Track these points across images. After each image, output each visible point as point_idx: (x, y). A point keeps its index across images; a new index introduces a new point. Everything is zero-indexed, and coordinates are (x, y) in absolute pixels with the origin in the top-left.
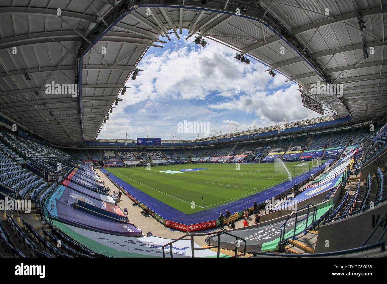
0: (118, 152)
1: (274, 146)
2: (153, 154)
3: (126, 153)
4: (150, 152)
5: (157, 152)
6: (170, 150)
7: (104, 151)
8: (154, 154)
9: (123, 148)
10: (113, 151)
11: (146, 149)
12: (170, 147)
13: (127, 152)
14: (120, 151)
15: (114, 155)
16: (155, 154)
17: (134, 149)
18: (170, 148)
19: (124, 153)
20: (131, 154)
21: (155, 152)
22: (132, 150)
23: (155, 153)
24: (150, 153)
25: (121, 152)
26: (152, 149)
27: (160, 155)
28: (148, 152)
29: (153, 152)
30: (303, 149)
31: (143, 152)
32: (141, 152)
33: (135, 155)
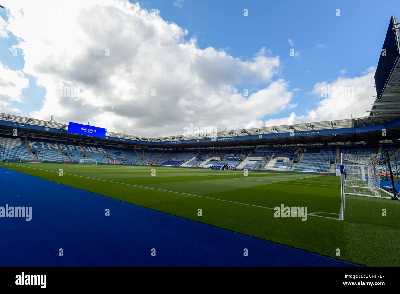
0: (30, 142)
1: (249, 154)
2: (91, 150)
3: (46, 145)
4: (88, 147)
5: (99, 149)
6: (117, 149)
8: (93, 150)
9: (40, 136)
10: (18, 140)
11: (82, 143)
12: (117, 145)
13: (48, 144)
14: (32, 140)
15: (19, 144)
16: (95, 151)
17: (61, 140)
18: (117, 146)
19: (42, 144)
20: (54, 147)
21: (95, 148)
22: (57, 141)
23: (95, 150)
24: (86, 148)
25: (34, 143)
26: (92, 144)
27: (101, 152)
28: (84, 147)
29: (91, 148)
30: (292, 161)
31: (77, 147)
32: (72, 146)
33: (62, 148)
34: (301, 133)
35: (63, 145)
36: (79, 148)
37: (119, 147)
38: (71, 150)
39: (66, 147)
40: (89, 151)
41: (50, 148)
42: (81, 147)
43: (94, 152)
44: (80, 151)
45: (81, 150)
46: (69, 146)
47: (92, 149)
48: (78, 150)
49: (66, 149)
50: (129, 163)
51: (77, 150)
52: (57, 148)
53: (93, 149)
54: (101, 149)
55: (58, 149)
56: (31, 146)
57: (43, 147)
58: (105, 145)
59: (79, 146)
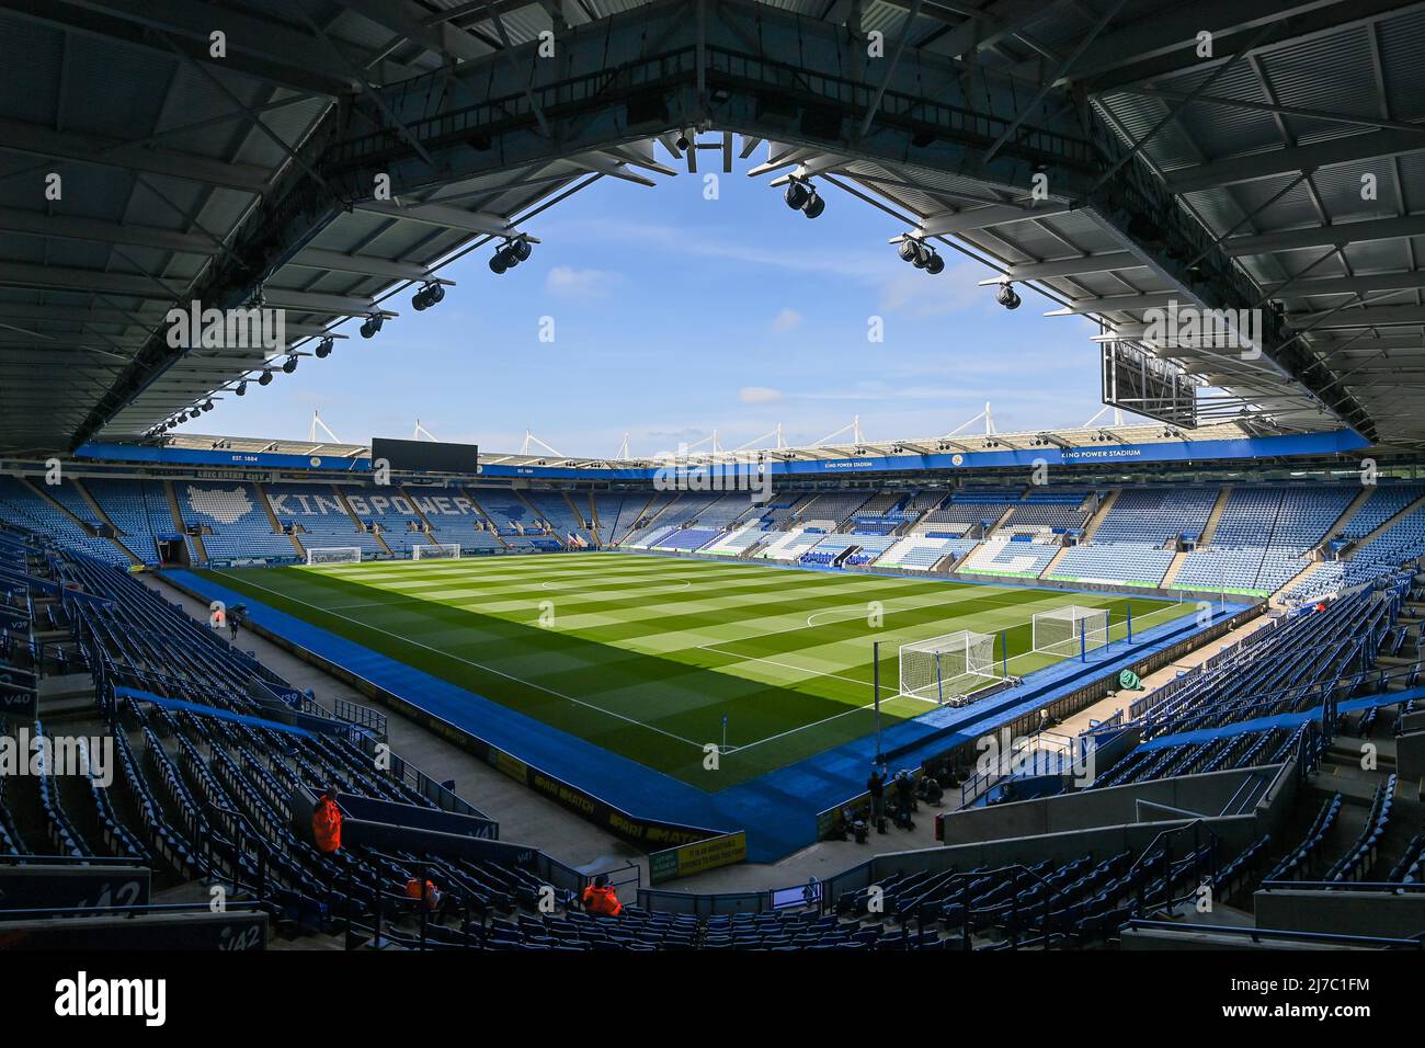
0: (269, 497)
1: (930, 512)
2: (437, 507)
3: (312, 503)
4: (426, 499)
5: (456, 500)
6: (509, 494)
7: (191, 490)
8: (442, 507)
9: (290, 476)
10: (241, 492)
11: (405, 484)
12: (510, 483)
13: (316, 498)
14: (277, 489)
15: (247, 507)
16: (447, 509)
17: (350, 483)
18: (509, 487)
19: (302, 498)
20: (333, 506)
21: (446, 499)
22: (339, 486)
23: (448, 506)
24: (422, 502)
25: (282, 498)
26: (434, 485)
27: (465, 512)
28: (414, 499)
29: (436, 499)
30: (1061, 537)
31: (394, 499)
32: (380, 498)
33: (355, 510)
34: (1083, 454)
35: (356, 498)
36: (401, 504)
37: (514, 487)
38: (381, 512)
39: (365, 506)
40: (429, 512)
41: (325, 512)
42: (405, 501)
43: (446, 512)
44: (405, 512)
45: (407, 509)
46: (373, 499)
47: (438, 504)
48: (400, 509)
49: (367, 511)
50: (550, 542)
51: (396, 510)
52: (342, 509)
53: (442, 502)
54: (463, 499)
55: (345, 512)
56: (276, 512)
57: (307, 510)
58: (470, 486)
59: (400, 498)
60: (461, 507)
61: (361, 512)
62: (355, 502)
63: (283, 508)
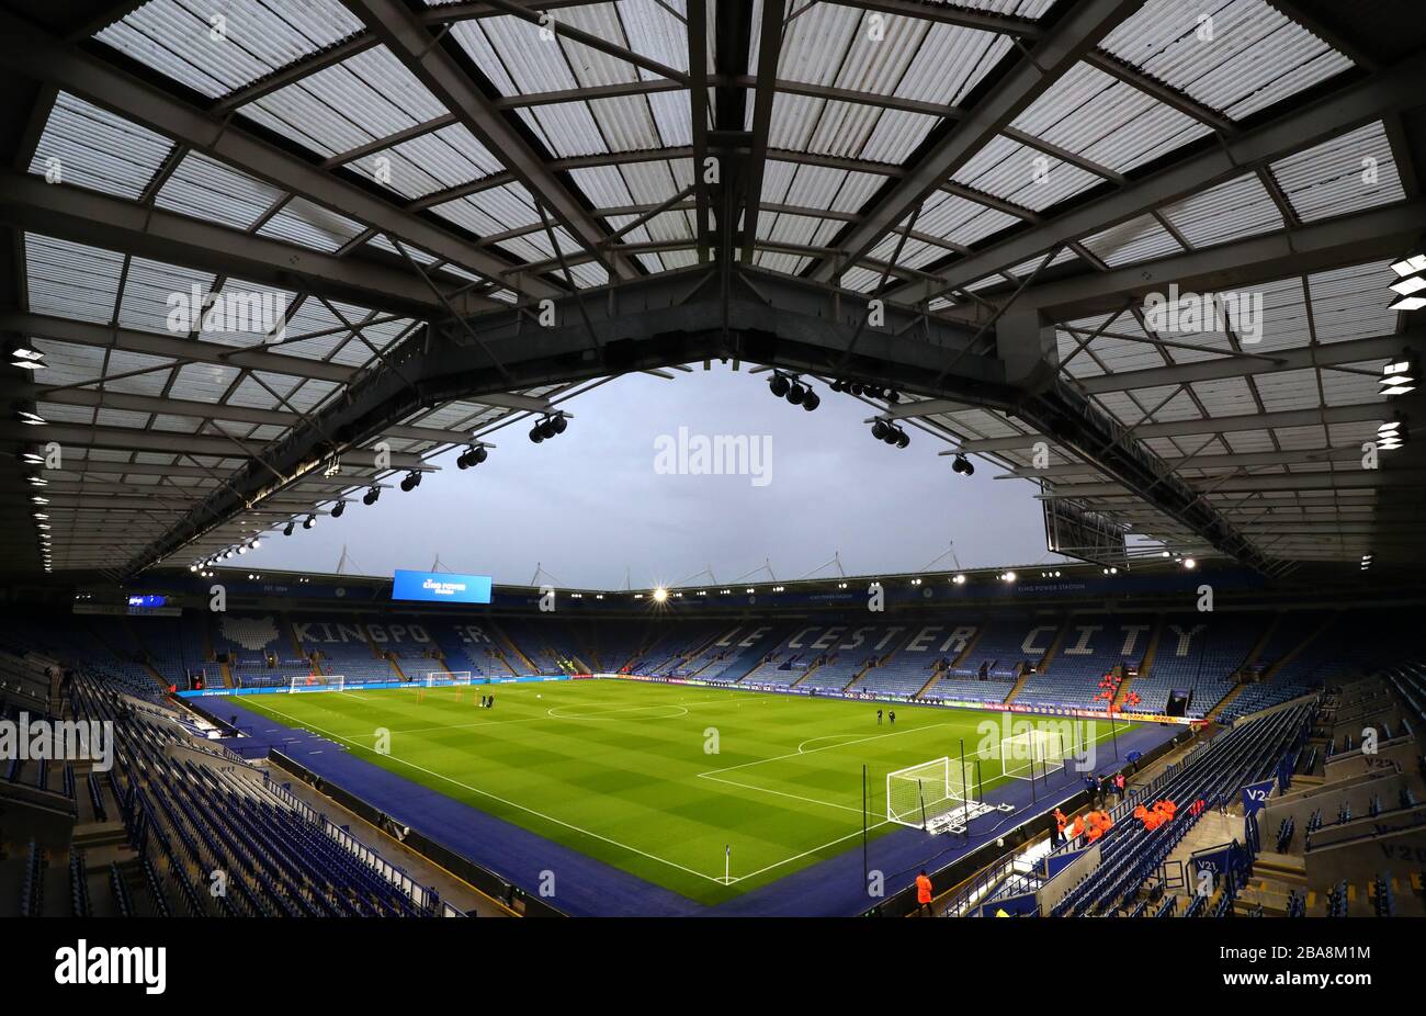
5: (468, 628)
6: (518, 623)
7: (223, 618)
10: (269, 620)
11: (422, 612)
13: (339, 626)
17: (371, 611)
18: (518, 616)
19: (326, 627)
22: (361, 614)
23: (461, 633)
27: (477, 640)
31: (411, 628)
32: (399, 627)
33: (374, 638)
34: (1037, 588)
35: (375, 626)
36: (417, 631)
37: (523, 616)
38: (398, 640)
39: (383, 633)
41: (346, 640)
44: (421, 640)
49: (385, 639)
51: (412, 638)
52: (362, 637)
55: (365, 640)
56: (300, 639)
57: (330, 640)
58: (482, 615)
59: (417, 627)
60: (473, 635)
61: (379, 640)
62: (375, 630)
63: (307, 636)
